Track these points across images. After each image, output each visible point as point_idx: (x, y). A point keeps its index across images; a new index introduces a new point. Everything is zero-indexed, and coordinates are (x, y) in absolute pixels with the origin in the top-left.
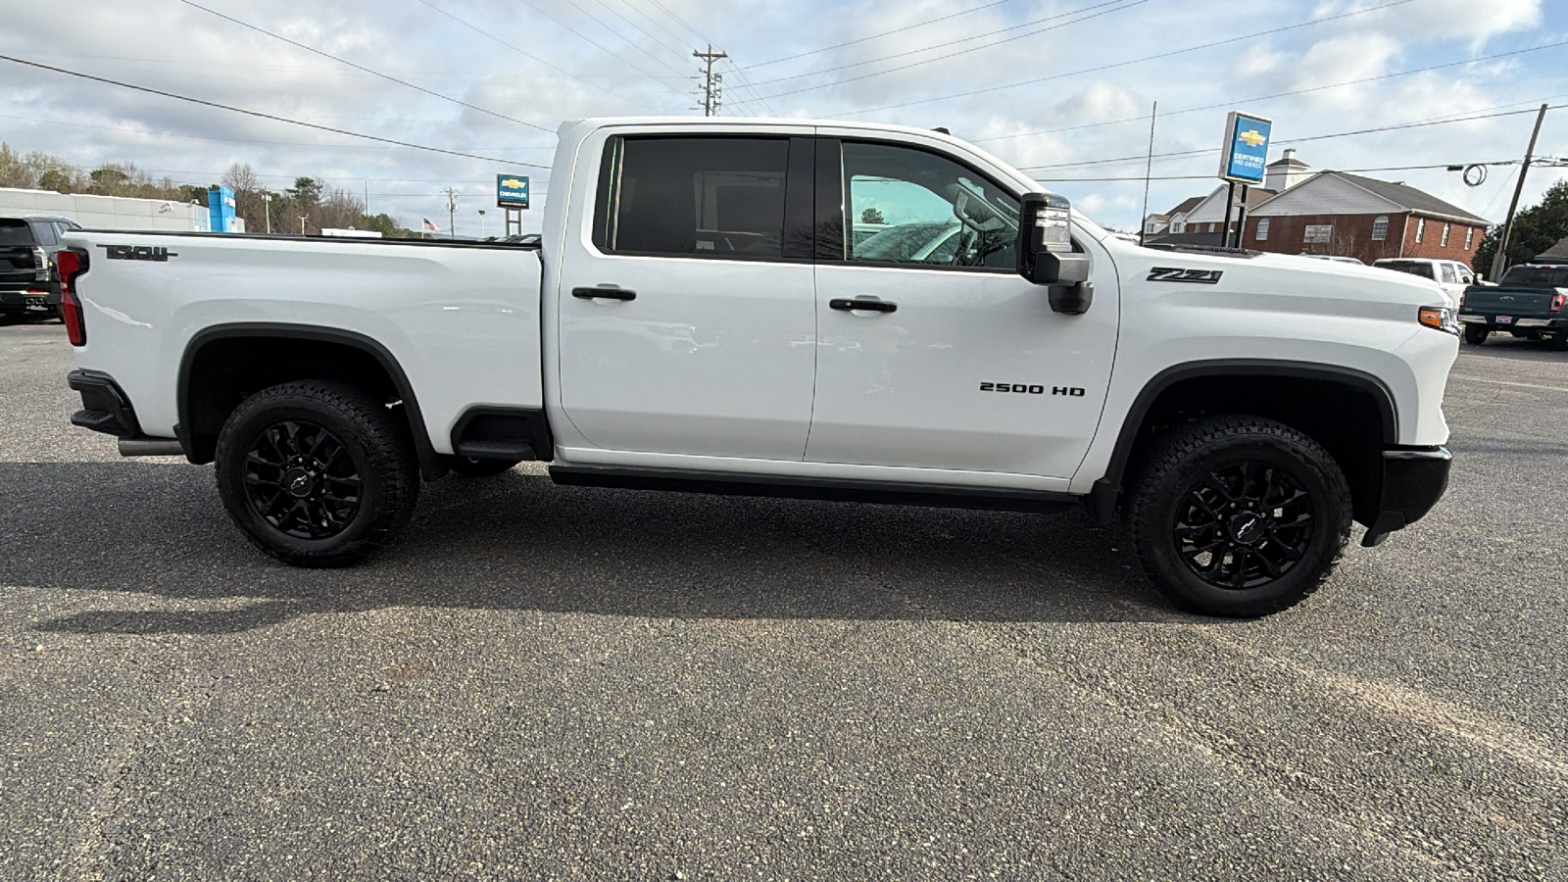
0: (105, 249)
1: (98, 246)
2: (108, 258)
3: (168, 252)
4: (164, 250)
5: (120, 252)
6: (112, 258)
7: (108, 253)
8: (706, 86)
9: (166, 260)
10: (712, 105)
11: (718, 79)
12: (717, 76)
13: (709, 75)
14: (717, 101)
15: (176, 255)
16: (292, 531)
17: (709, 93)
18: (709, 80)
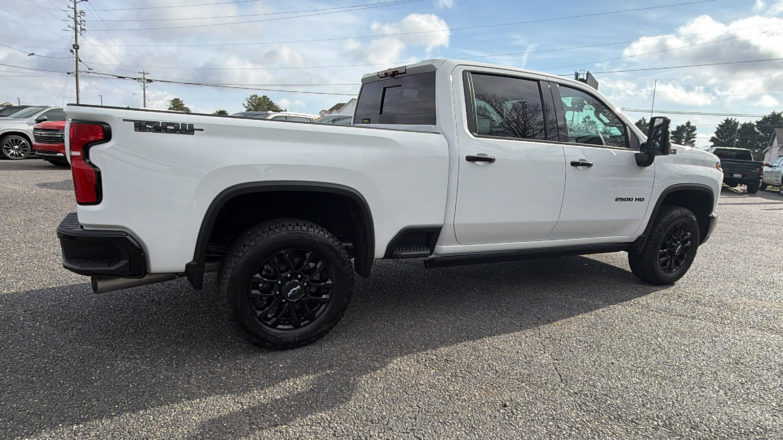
0: (133, 123)
1: (124, 120)
2: (135, 131)
3: (195, 127)
4: (191, 126)
5: (147, 126)
6: (140, 130)
7: (135, 127)
8: (74, 17)
9: (193, 134)
10: (79, 29)
11: (82, 14)
12: (81, 12)
13: (75, 11)
14: (83, 27)
15: (202, 130)
16: (280, 327)
17: (76, 22)
18: (76, 14)
